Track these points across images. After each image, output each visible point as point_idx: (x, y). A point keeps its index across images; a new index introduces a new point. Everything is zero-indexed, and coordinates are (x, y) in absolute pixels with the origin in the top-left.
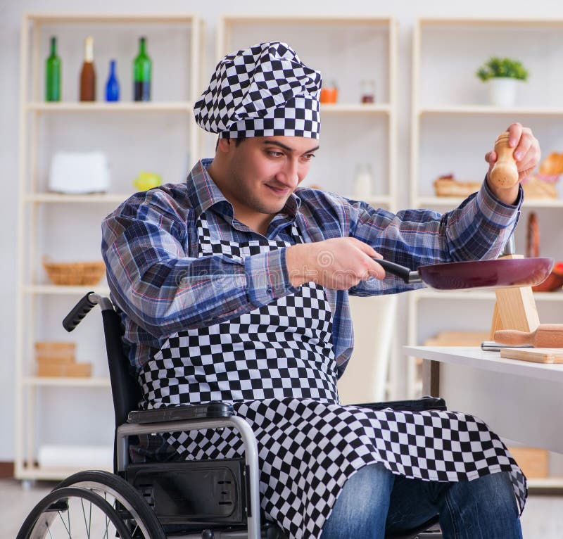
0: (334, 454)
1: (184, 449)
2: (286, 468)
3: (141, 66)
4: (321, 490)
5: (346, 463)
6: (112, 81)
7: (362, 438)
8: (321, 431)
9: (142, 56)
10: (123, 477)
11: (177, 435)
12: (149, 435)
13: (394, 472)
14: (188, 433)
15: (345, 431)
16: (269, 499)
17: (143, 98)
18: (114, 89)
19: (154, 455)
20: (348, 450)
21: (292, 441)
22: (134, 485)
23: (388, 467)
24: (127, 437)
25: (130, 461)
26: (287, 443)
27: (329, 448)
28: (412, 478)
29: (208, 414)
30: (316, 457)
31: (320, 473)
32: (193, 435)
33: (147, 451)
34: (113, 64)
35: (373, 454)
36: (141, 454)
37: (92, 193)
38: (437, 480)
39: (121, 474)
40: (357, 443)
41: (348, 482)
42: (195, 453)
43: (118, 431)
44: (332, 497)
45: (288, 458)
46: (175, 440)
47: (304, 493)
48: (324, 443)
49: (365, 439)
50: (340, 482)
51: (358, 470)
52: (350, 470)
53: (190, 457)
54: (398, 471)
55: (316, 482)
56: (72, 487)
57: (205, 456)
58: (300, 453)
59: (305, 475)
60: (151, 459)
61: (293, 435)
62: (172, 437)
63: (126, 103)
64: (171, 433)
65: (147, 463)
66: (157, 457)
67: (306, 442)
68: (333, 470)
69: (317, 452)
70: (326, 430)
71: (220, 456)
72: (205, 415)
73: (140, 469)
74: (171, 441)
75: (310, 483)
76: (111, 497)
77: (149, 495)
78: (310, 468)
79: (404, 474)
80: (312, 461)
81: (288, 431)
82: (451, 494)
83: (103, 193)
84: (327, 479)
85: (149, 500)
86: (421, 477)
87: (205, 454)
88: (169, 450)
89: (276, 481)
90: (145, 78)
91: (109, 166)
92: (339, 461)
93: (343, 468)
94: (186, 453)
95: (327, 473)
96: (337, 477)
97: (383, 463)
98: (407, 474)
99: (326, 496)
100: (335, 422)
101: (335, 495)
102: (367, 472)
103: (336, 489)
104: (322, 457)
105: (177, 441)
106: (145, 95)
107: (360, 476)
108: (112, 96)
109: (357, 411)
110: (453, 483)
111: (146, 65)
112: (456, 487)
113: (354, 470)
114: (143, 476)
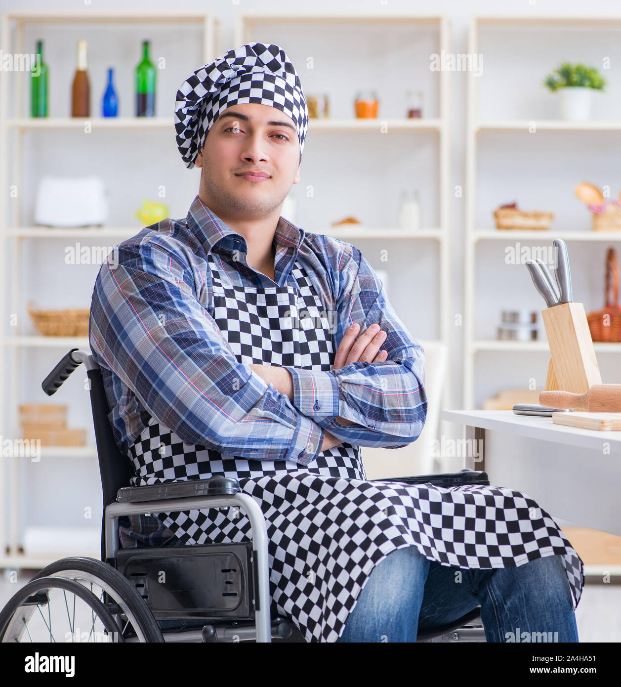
0: (360, 537)
1: (183, 532)
2: (302, 554)
3: (144, 74)
4: (343, 578)
5: (373, 548)
6: (110, 93)
7: (392, 518)
8: (343, 511)
9: (146, 63)
10: (112, 565)
11: (175, 515)
12: (142, 516)
13: (429, 558)
14: (187, 513)
15: (372, 511)
16: (283, 590)
17: (146, 113)
18: (112, 101)
19: (147, 539)
20: (376, 532)
21: (310, 522)
22: (125, 575)
23: (422, 551)
24: (117, 519)
25: (120, 546)
26: (305, 525)
27: (353, 530)
28: (449, 565)
29: (209, 491)
30: (338, 541)
31: (343, 559)
32: (194, 516)
33: (139, 535)
34: (111, 73)
35: (404, 536)
36: (132, 538)
37: (86, 227)
38: (478, 567)
39: (110, 561)
40: (385, 525)
41: (376, 568)
42: (196, 536)
43: (107, 511)
44: (356, 587)
45: (305, 543)
46: (172, 522)
47: (324, 583)
48: (347, 525)
49: (396, 520)
50: (367, 569)
51: (387, 555)
52: (377, 555)
53: (191, 541)
54: (433, 557)
55: (337, 570)
56: (52, 576)
57: (208, 540)
58: (319, 537)
59: (325, 562)
60: (143, 544)
61: (311, 515)
62: (168, 518)
63: (127, 118)
64: (168, 514)
65: (139, 548)
66: (150, 541)
67: (327, 524)
68: (357, 555)
69: (339, 535)
70: (350, 509)
71: (227, 540)
72: (206, 493)
73: (131, 555)
74: (168, 523)
75: (331, 571)
76: (98, 588)
77: (142, 586)
78: (331, 553)
79: (440, 560)
80: (334, 545)
81: (306, 511)
82: (494, 583)
83: (99, 226)
84: (350, 565)
85: (142, 591)
86: (458, 564)
87: (208, 537)
88: (165, 534)
89: (291, 569)
90: (149, 90)
91: (107, 193)
92: (365, 545)
93: (370, 552)
94: (186, 537)
95: (350, 559)
96: (362, 563)
97: (416, 547)
98: (443, 561)
99: (350, 586)
100: (360, 500)
101: (361, 585)
102: (397, 558)
103: (362, 578)
104: (345, 541)
105: (175, 523)
106: (149, 110)
107: (389, 562)
108: (110, 111)
109: (386, 488)
110: (496, 570)
111: (150, 73)
112: (500, 574)
113: (382, 555)
114: (136, 563)
